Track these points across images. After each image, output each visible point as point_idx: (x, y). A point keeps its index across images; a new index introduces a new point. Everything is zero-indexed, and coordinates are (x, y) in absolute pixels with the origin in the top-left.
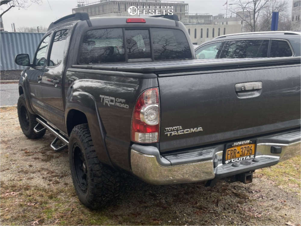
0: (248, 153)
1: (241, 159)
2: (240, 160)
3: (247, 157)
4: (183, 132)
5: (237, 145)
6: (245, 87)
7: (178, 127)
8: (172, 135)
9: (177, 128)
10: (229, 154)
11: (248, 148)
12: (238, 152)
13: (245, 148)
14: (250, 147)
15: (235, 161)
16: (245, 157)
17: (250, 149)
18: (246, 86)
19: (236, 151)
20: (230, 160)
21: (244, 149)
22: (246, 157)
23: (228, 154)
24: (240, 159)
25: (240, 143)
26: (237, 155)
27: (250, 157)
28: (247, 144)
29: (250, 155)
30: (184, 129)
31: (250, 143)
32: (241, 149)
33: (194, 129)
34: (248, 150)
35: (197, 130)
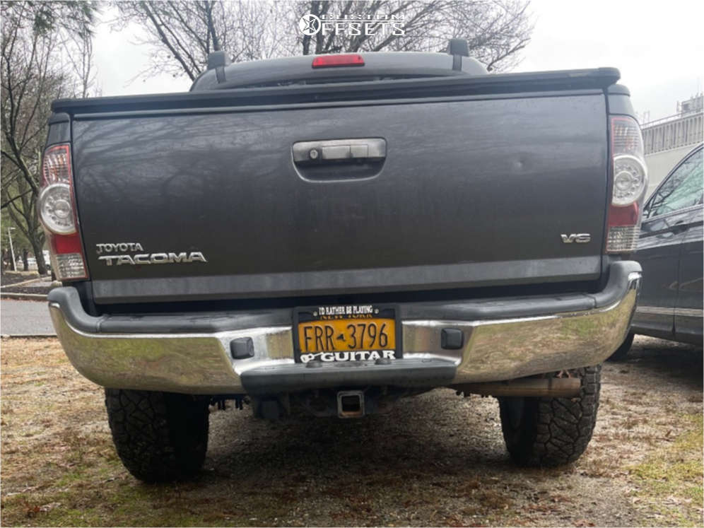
0: (373, 342)
1: (350, 355)
2: (349, 360)
3: (371, 352)
4: (149, 258)
5: (331, 316)
6: (320, 151)
7: (131, 244)
8: (119, 263)
9: (129, 246)
10: (310, 338)
11: (372, 328)
12: (341, 337)
13: (362, 327)
14: (378, 328)
15: (332, 359)
16: (363, 354)
17: (378, 332)
18: (323, 148)
19: (333, 332)
20: (314, 354)
21: (359, 330)
22: (368, 353)
23: (307, 338)
24: (346, 355)
25: (340, 310)
26: (338, 344)
27: (381, 354)
28: (366, 316)
29: (379, 348)
30: (148, 250)
31: (374, 316)
32: (349, 327)
33: (178, 254)
34: (372, 334)
35: (188, 258)
